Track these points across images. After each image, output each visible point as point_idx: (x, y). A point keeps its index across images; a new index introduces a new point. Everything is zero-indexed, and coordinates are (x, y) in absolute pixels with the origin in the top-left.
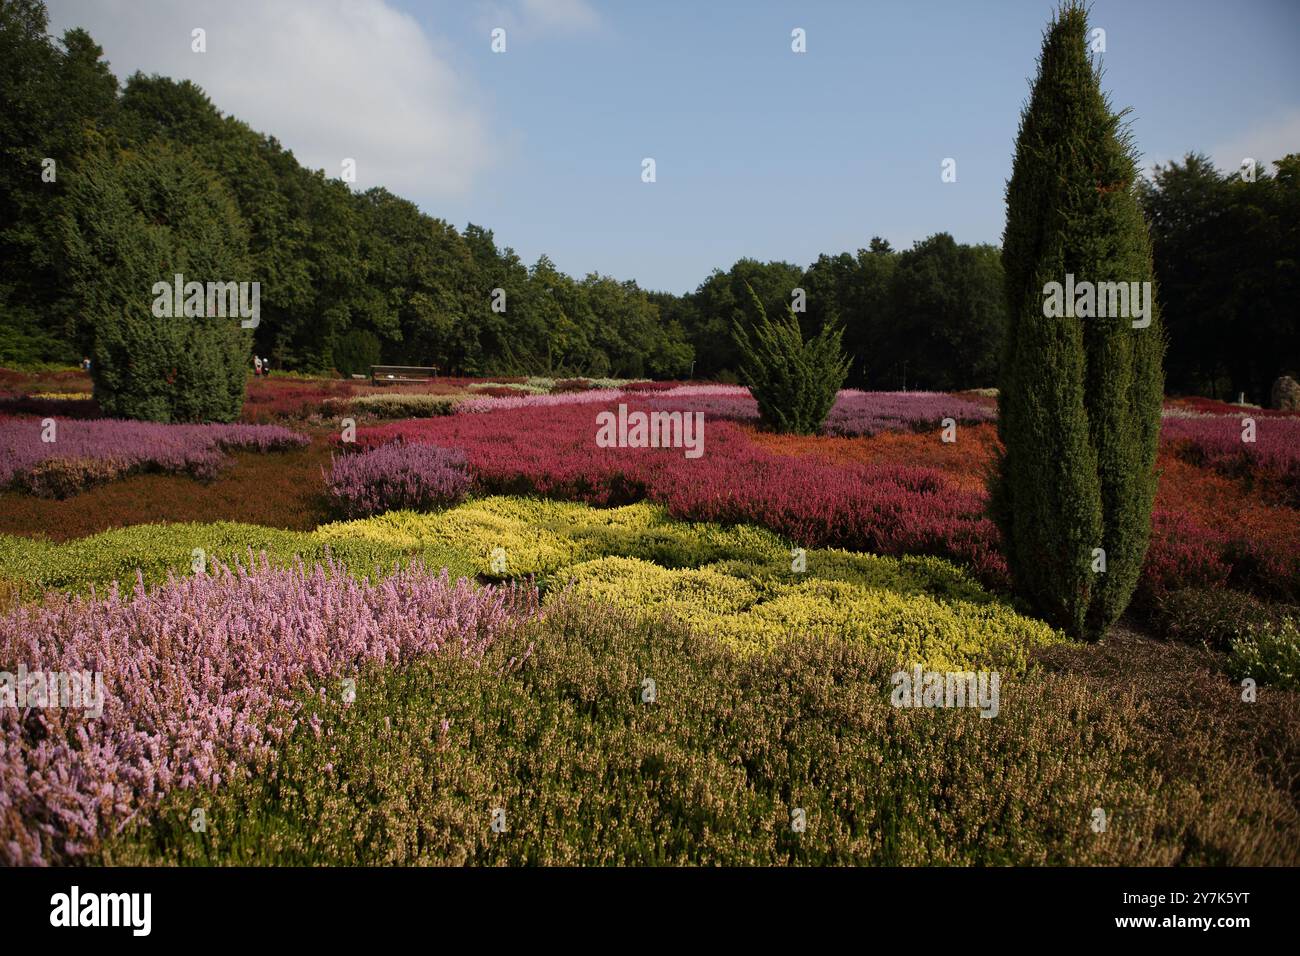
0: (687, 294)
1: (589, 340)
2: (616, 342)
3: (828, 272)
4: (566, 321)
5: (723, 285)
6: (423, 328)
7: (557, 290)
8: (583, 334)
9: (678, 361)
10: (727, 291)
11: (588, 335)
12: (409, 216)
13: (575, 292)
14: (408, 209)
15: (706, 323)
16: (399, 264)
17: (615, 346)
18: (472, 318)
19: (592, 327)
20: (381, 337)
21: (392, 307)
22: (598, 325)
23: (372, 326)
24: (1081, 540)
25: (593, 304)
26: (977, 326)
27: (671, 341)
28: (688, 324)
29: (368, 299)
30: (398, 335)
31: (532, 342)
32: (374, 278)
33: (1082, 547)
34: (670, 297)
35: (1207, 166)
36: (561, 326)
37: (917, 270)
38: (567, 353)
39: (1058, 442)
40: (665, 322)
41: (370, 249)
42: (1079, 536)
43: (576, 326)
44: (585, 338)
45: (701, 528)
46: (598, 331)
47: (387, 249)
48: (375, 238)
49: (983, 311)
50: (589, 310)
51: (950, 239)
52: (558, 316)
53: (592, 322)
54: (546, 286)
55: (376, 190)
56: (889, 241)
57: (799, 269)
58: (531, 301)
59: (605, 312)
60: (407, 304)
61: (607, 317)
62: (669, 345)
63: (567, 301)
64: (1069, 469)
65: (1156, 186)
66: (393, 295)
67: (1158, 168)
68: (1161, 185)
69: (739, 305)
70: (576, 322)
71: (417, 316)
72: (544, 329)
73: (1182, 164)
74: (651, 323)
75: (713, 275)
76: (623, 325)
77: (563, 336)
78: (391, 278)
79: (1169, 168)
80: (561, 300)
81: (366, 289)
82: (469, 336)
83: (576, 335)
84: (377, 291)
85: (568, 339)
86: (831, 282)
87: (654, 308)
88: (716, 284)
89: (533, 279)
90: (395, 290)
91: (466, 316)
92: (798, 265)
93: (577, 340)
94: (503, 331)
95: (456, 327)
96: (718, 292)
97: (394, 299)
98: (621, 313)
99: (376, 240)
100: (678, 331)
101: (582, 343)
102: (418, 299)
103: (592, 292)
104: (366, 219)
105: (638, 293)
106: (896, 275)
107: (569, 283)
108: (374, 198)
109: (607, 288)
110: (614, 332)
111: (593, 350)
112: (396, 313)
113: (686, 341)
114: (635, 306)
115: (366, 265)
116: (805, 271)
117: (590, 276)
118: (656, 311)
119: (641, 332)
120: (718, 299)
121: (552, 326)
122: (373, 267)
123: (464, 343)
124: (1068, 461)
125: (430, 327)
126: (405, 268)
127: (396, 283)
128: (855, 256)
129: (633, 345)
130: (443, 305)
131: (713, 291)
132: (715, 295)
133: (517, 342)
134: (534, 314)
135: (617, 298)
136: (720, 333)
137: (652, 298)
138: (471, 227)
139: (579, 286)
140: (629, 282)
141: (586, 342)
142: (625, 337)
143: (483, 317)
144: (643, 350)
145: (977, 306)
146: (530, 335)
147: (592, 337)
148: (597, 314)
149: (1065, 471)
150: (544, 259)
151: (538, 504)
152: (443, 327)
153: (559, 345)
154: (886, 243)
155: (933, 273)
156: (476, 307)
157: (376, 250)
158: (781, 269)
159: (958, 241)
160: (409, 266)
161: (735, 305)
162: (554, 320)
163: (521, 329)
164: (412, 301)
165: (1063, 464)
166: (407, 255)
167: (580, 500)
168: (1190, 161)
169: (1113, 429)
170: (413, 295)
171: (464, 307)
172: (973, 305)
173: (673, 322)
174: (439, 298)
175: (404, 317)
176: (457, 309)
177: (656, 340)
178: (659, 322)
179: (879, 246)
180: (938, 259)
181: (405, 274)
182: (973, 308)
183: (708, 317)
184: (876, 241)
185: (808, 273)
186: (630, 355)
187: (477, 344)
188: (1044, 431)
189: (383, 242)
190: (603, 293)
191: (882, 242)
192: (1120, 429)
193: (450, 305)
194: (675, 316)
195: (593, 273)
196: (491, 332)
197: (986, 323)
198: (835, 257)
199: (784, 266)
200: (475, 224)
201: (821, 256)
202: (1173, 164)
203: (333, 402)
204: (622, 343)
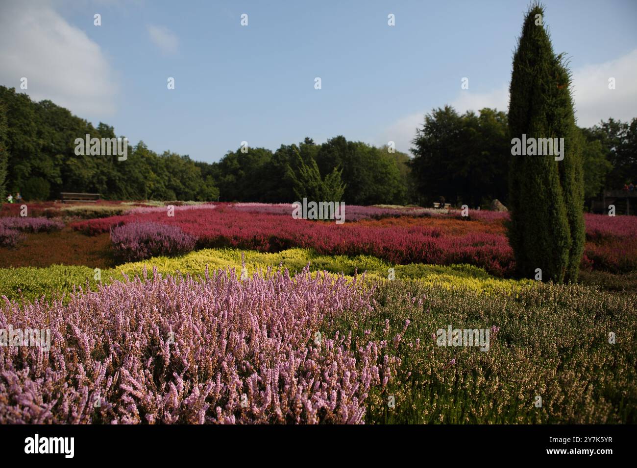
0: (214, 163)
1: (165, 185)
2: (179, 186)
3: (286, 153)
4: (153, 175)
5: (233, 159)
6: (74, 177)
7: (148, 159)
8: (162, 182)
9: (211, 196)
10: (235, 162)
11: (164, 182)
12: (66, 117)
13: (158, 160)
14: (65, 113)
15: (225, 177)
16: (60, 142)
17: (178, 188)
18: (102, 173)
19: (167, 178)
20: (49, 181)
21: (56, 165)
22: (169, 178)
23: (44, 176)
24: (563, 247)
25: (167, 167)
26: (357, 179)
27: (207, 186)
28: (216, 177)
29: (41, 160)
30: (59, 181)
31: (136, 185)
32: (45, 149)
33: (564, 249)
34: (206, 164)
35: (453, 111)
36: (150, 177)
37: (329, 152)
38: (153, 191)
39: (551, 201)
40: (204, 177)
41: (44, 133)
42: (563, 244)
43: (158, 178)
44: (163, 184)
45: (340, 258)
46: (169, 180)
47: (53, 134)
48: (46, 127)
49: (359, 172)
50: (165, 169)
51: (344, 139)
52: (149, 173)
53: (166, 175)
54: (143, 157)
55: (45, 101)
56: (313, 139)
57: (271, 152)
58: (134, 164)
59: (173, 171)
60: (65, 164)
61: (175, 174)
62: (206, 188)
63: (154, 165)
64: (557, 213)
65: (433, 118)
66: (57, 158)
67: (434, 110)
68: (435, 117)
69: (242, 169)
70: (158, 176)
71: (71, 170)
72: (141, 179)
73: (443, 109)
74: (197, 176)
75: (228, 153)
76: (182, 177)
77: (151, 183)
78: (55, 149)
79: (438, 111)
80: (150, 164)
81: (40, 155)
82: (100, 182)
83: (158, 182)
84: (47, 156)
85: (154, 184)
86: (287, 158)
87: (198, 169)
88: (230, 158)
89: (135, 153)
90: (58, 156)
91: (99, 171)
92: (270, 150)
93: (159, 185)
94: (119, 179)
95: (93, 177)
96: (231, 162)
97: (57, 161)
98: (181, 171)
99: (46, 129)
100: (211, 180)
101: (161, 186)
102: (72, 161)
103: (166, 161)
104: (41, 117)
105: (190, 162)
106: (319, 155)
107: (154, 155)
108: (45, 105)
109: (175, 159)
110: (178, 181)
111: (167, 190)
112: (58, 168)
113: (216, 186)
114: (189, 168)
115: (41, 142)
116: (274, 152)
117: (165, 152)
118: (199, 171)
119: (192, 181)
120: (231, 166)
121: (146, 178)
122: (46, 143)
123: (97, 186)
124: (556, 209)
125: (79, 177)
126: (64, 144)
127: (59, 152)
128: (298, 145)
129: (188, 187)
130: (86, 165)
131: (229, 162)
132: (229, 163)
133: (127, 185)
134: (137, 171)
135: (180, 164)
136: (232, 182)
137: (198, 165)
138: (101, 124)
139: (159, 158)
140: (185, 156)
141: (163, 186)
142: (184, 184)
143: (108, 172)
144: (194, 190)
145: (357, 170)
146: (134, 182)
147: (167, 183)
148: (169, 172)
149: (555, 214)
150: (141, 143)
151: (233, 252)
152: (86, 177)
153: (149, 187)
154: (312, 140)
155: (337, 154)
156: (104, 167)
157: (47, 134)
158: (262, 151)
159: (348, 140)
160: (67, 143)
161: (239, 168)
162: (147, 175)
163: (129, 179)
164: (68, 162)
165: (554, 211)
166: (65, 137)
167: (254, 249)
168: (446, 108)
169: (571, 194)
170: (68, 159)
171: (98, 166)
172: (355, 169)
173: (209, 177)
174: (84, 161)
175: (62, 171)
176: (94, 167)
177: (199, 186)
178: (201, 177)
179: (308, 142)
180: (339, 148)
181: (64, 148)
182: (355, 171)
183: (226, 174)
184: (307, 139)
185: (276, 153)
186: (187, 193)
187: (105, 186)
188: (544, 196)
189: (51, 130)
190: (172, 161)
191: (310, 139)
192: (573, 194)
193: (90, 165)
194: (209, 173)
195: (167, 151)
196: (112, 180)
197: (361, 177)
198: (289, 146)
199: (263, 150)
200: (104, 122)
201: (282, 145)
202: (440, 109)
203: (51, 210)
204: (182, 187)
